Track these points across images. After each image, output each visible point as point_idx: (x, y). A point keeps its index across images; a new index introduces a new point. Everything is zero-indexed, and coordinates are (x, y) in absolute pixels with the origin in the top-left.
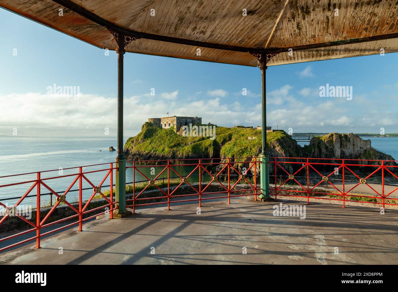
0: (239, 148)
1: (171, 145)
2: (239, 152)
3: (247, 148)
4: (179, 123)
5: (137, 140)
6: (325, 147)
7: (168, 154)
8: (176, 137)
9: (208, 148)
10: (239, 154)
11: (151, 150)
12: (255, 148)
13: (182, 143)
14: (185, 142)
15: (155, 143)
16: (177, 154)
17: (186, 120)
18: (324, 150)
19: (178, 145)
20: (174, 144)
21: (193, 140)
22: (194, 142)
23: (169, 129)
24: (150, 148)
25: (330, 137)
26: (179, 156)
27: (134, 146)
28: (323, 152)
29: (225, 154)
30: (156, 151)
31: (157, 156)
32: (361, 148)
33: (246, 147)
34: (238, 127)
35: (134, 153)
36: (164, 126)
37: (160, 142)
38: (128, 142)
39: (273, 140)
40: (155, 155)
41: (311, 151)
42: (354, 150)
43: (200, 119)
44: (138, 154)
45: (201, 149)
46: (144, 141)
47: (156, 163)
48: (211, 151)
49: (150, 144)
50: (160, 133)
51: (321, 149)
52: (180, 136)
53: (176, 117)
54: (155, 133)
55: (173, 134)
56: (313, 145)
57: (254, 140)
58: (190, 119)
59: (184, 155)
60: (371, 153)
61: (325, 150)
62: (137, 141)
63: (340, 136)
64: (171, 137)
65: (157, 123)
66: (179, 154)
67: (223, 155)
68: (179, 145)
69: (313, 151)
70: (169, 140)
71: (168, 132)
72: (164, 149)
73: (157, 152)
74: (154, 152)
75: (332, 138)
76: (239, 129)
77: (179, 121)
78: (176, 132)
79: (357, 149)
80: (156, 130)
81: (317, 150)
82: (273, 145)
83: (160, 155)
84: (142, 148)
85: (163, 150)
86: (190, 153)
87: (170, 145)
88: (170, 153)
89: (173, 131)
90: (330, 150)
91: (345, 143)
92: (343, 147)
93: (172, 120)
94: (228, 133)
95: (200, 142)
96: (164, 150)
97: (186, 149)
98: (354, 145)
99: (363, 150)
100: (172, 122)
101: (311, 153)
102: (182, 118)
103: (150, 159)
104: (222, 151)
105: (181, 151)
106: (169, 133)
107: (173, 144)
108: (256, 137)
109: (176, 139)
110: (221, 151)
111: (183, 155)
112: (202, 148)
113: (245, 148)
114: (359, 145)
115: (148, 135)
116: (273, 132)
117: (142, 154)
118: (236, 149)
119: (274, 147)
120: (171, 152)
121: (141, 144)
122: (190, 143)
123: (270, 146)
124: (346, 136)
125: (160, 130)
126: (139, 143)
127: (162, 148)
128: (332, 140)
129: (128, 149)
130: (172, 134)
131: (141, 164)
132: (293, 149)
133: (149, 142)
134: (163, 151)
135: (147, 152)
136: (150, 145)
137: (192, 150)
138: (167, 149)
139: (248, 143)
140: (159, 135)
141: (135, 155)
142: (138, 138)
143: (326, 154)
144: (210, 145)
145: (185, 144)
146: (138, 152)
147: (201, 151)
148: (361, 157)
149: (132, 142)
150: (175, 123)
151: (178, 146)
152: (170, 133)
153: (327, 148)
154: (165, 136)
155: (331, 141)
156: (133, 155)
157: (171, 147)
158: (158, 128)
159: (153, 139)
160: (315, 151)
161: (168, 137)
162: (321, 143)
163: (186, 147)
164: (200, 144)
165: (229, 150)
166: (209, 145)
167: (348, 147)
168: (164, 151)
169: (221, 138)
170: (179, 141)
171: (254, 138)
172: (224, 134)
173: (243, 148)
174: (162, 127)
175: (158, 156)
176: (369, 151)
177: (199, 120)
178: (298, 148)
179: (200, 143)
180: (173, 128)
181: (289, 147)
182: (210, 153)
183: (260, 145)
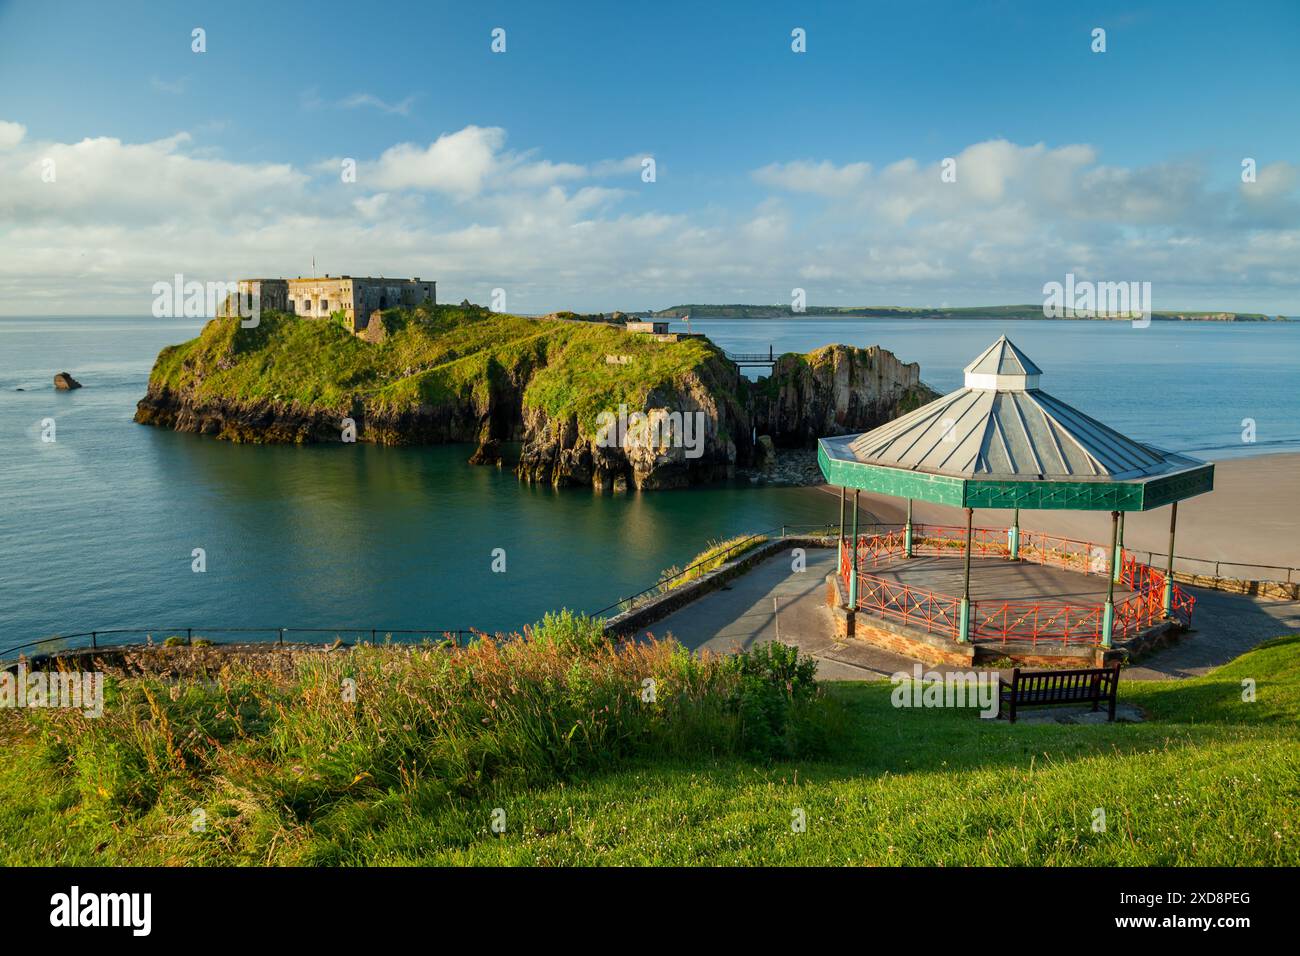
0: (587, 393)
1: (341, 376)
2: (589, 403)
3: (611, 391)
4: (361, 302)
5: (209, 358)
6: (813, 383)
7: (336, 408)
8: (358, 349)
9: (472, 386)
10: (590, 411)
11: (271, 396)
12: (637, 392)
13: (381, 368)
14: (392, 365)
15: (282, 368)
16: (369, 406)
17: (384, 290)
18: (809, 393)
19: (366, 376)
20: (355, 374)
21: (418, 360)
22: (424, 367)
23: (327, 318)
24: (264, 386)
25: (825, 356)
26: (377, 414)
27: (199, 381)
28: (807, 397)
29: (545, 408)
30: (292, 397)
31: (297, 415)
32: (896, 385)
33: (608, 389)
34: (561, 316)
35: (202, 405)
36: (303, 307)
37: (300, 365)
38: (161, 362)
39: (683, 369)
40: (290, 410)
41: (778, 394)
42: (880, 391)
43: (430, 287)
44: (217, 409)
45: (450, 391)
46: (234, 362)
47: (299, 439)
48: (483, 396)
49: (263, 371)
50: (290, 335)
51: (802, 388)
52: (369, 344)
53: (350, 282)
54: (271, 332)
55: (345, 339)
56: (782, 376)
57: (626, 366)
58: (395, 286)
59: (395, 409)
60: (920, 397)
61: (812, 392)
62: (209, 361)
63: (849, 353)
64: (338, 348)
65: (273, 298)
66: (377, 406)
67: (535, 411)
68: (369, 377)
69: (782, 394)
70: (332, 358)
71: (322, 332)
72: (321, 390)
73: (296, 400)
74: (284, 400)
75: (832, 359)
76: (565, 325)
77: (363, 294)
78: (352, 331)
79: (888, 387)
80: (274, 321)
81: (791, 390)
82: (685, 384)
83: (307, 412)
84: (231, 386)
85: (317, 394)
86: (413, 404)
87: (340, 378)
88: (342, 402)
89: (341, 328)
90: (825, 392)
91: (860, 373)
92: (855, 383)
93: (336, 290)
94: (532, 338)
95: (445, 366)
96: (320, 395)
97: (400, 390)
98: (880, 377)
99: (901, 389)
100: (337, 295)
101: (776, 399)
102: (370, 281)
103: (271, 424)
104: (531, 398)
105: (382, 395)
106: (327, 333)
107: (349, 373)
108: (630, 358)
109: (359, 355)
110: (525, 398)
111: (389, 408)
112: (454, 386)
113: (605, 393)
114: (893, 378)
115: (249, 340)
116: (679, 340)
117: (238, 408)
118: (578, 395)
119: (688, 389)
120: (350, 401)
121: (225, 375)
122: (408, 368)
123: (677, 387)
124: (863, 353)
125: (290, 324)
126: (216, 368)
127: (310, 388)
128: (831, 366)
129: (166, 388)
130: (339, 337)
131: (242, 443)
132: (731, 391)
133: (256, 365)
134: (316, 398)
135: (255, 400)
136: (265, 378)
137: (420, 393)
138: (330, 392)
139: (611, 375)
140: (291, 340)
141: (206, 409)
142: (209, 350)
143: (815, 403)
144: (478, 377)
145: (393, 373)
146: (216, 402)
147: (449, 396)
148: (896, 408)
149: (190, 364)
150: (349, 299)
151: (369, 381)
152: (333, 333)
153: (817, 385)
154: (314, 346)
155: (827, 369)
156: (198, 412)
157: (347, 384)
158: (282, 316)
159: (269, 356)
160: (786, 395)
161: (328, 348)
162: (804, 372)
163: (397, 384)
164: (445, 374)
165: (557, 398)
166: (476, 376)
167: (867, 383)
168: (323, 397)
169: (512, 354)
170: (370, 362)
171: (624, 359)
172: (520, 341)
173: (599, 391)
174: (293, 311)
175: (300, 415)
176: (914, 394)
177: (426, 289)
178: (742, 384)
179: (443, 370)
180: (341, 315)
181: (724, 385)
182: (481, 400)
183: (649, 382)
